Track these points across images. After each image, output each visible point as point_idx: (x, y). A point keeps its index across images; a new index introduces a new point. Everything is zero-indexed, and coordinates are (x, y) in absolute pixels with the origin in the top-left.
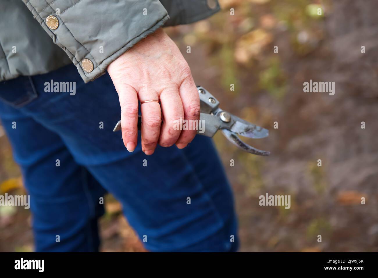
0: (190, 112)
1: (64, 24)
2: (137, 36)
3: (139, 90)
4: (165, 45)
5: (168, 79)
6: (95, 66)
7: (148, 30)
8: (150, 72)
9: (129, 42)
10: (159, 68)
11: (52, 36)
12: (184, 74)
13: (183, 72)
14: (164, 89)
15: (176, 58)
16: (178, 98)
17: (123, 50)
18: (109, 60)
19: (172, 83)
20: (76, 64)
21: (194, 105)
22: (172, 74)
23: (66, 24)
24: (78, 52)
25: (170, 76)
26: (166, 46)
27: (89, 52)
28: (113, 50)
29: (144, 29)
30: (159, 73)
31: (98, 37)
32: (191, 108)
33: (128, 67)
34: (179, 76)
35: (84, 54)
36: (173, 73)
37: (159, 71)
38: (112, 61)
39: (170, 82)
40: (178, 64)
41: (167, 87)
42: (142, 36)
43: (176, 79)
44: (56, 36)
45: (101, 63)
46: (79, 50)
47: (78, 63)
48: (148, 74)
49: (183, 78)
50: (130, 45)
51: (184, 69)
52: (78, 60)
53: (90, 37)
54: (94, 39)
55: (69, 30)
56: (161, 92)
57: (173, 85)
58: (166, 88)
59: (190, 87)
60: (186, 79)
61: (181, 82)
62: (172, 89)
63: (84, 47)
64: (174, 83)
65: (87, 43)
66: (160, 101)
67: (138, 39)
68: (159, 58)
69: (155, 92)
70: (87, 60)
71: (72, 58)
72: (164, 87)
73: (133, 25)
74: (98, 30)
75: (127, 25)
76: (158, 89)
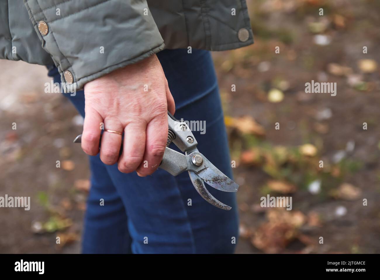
0: (151, 151)
1: (52, 33)
2: (116, 63)
3: (105, 118)
4: (147, 77)
5: (137, 114)
6: (75, 81)
7: (129, 60)
8: (120, 102)
9: (106, 68)
10: (132, 101)
11: (42, 41)
12: (156, 111)
13: (156, 109)
14: (129, 123)
15: (154, 93)
16: (143, 135)
17: (99, 74)
18: (85, 80)
19: (139, 119)
20: (60, 73)
21: (158, 145)
22: (143, 109)
23: (54, 34)
24: (61, 63)
25: (140, 111)
26: (147, 79)
27: (71, 66)
28: (89, 71)
29: (125, 59)
30: (129, 106)
31: (79, 56)
32: (154, 147)
33: (100, 92)
34: (150, 112)
35: (66, 66)
36: (145, 108)
37: (130, 104)
38: (88, 82)
39: (139, 117)
40: (154, 99)
41: (134, 121)
42: (121, 66)
43: (145, 115)
44: (45, 42)
45: (79, 80)
46: (62, 61)
47: (62, 72)
48: (118, 104)
49: (154, 116)
50: (107, 71)
51: (158, 106)
52: (62, 70)
53: (72, 53)
54: (76, 56)
55: (55, 40)
56: (126, 125)
57: (141, 121)
58: (132, 122)
59: (159, 126)
60: (158, 116)
61: (151, 119)
62: (138, 125)
63: (67, 60)
64: (141, 119)
65: (70, 57)
66: (123, 134)
67: (116, 67)
68: (135, 90)
69: (120, 123)
70: (69, 73)
71: (58, 66)
72: (130, 120)
73: (114, 52)
74: (80, 49)
75: (108, 51)
76: (124, 121)
